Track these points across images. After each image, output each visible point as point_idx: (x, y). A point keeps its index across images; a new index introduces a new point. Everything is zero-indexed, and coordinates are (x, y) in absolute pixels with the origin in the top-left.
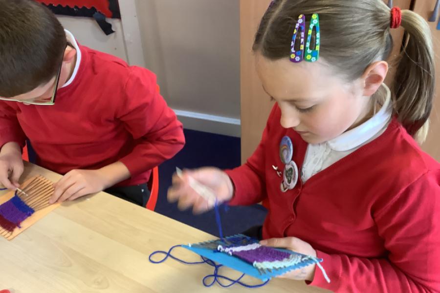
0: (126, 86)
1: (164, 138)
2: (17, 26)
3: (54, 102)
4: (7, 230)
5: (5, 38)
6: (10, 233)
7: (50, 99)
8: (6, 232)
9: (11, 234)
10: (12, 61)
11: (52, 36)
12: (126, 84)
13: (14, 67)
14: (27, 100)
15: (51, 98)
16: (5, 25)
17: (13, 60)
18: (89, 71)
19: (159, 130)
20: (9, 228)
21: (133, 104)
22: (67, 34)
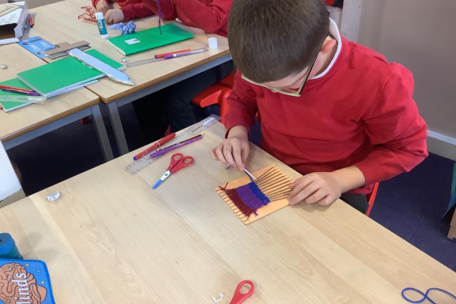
0: (385, 85)
1: (409, 148)
2: (283, 10)
3: (300, 93)
4: (244, 213)
5: (270, 21)
6: (247, 217)
7: (297, 90)
8: (243, 215)
9: (248, 219)
10: (271, 45)
11: (315, 23)
12: (387, 83)
13: (272, 53)
14: (276, 88)
15: (299, 89)
16: (273, 8)
17: (273, 45)
18: (346, 66)
19: (404, 139)
20: (246, 212)
21: (388, 107)
22: (331, 23)
